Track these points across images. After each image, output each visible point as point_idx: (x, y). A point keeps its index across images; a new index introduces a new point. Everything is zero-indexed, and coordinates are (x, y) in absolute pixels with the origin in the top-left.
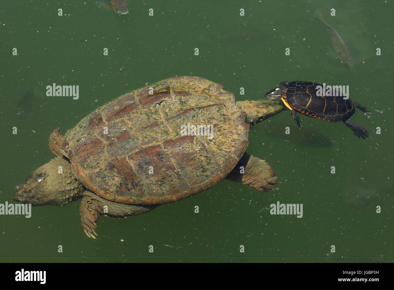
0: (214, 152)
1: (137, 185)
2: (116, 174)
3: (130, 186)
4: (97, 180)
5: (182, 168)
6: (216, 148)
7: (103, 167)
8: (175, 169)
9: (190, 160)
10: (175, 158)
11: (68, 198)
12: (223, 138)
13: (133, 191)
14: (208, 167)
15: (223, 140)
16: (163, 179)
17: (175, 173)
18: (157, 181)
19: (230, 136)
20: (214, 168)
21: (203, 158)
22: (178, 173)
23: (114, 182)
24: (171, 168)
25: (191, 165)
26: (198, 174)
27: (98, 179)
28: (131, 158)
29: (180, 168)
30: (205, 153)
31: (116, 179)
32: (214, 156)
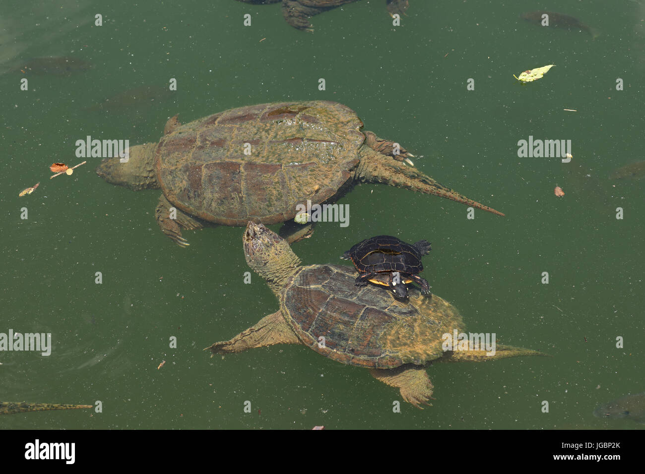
0: (290, 190)
1: (199, 196)
2: (186, 178)
3: (192, 195)
4: (168, 177)
5: (248, 195)
6: (296, 186)
7: (180, 167)
8: (241, 193)
9: (260, 189)
10: (246, 182)
11: (143, 185)
12: (311, 178)
13: (193, 200)
14: (275, 202)
15: (310, 181)
16: (224, 199)
17: (239, 197)
18: (218, 199)
19: (321, 179)
20: (281, 205)
21: (275, 192)
22: (241, 198)
23: (181, 185)
24: (237, 190)
25: (259, 195)
26: (262, 207)
27: (170, 177)
28: (207, 167)
29: (246, 194)
30: (281, 187)
31: (184, 182)
32: (289, 193)
